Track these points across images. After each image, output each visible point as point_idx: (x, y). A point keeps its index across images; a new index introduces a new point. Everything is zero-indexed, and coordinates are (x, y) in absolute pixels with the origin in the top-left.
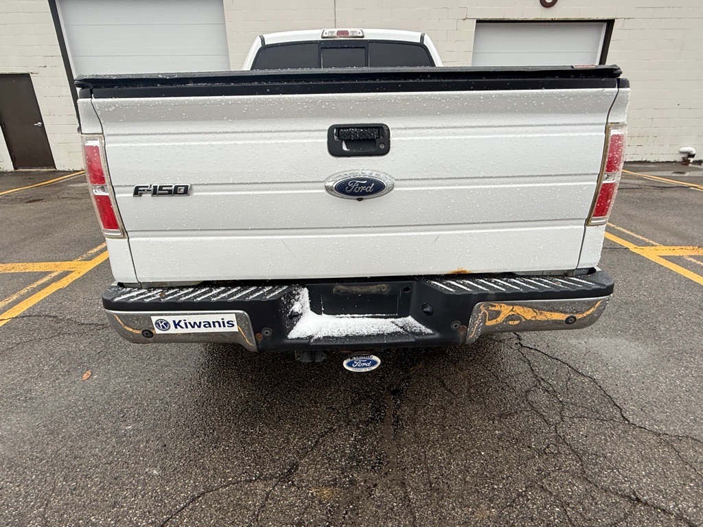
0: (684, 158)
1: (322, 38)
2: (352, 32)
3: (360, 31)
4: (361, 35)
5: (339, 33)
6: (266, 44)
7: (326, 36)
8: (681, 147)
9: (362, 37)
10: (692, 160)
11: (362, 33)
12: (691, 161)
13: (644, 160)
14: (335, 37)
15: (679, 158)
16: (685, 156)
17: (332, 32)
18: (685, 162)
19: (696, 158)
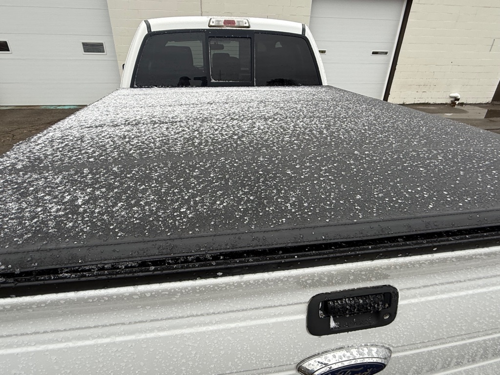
0: (452, 101)
1: (209, 27)
2: (238, 22)
3: (246, 21)
4: (247, 25)
5: (226, 22)
6: (152, 31)
7: (214, 24)
8: (451, 93)
9: (248, 27)
10: (457, 102)
11: (249, 23)
12: (457, 104)
13: (426, 102)
14: (222, 26)
15: (449, 101)
16: (453, 99)
17: (219, 21)
18: (453, 104)
19: (460, 101)
